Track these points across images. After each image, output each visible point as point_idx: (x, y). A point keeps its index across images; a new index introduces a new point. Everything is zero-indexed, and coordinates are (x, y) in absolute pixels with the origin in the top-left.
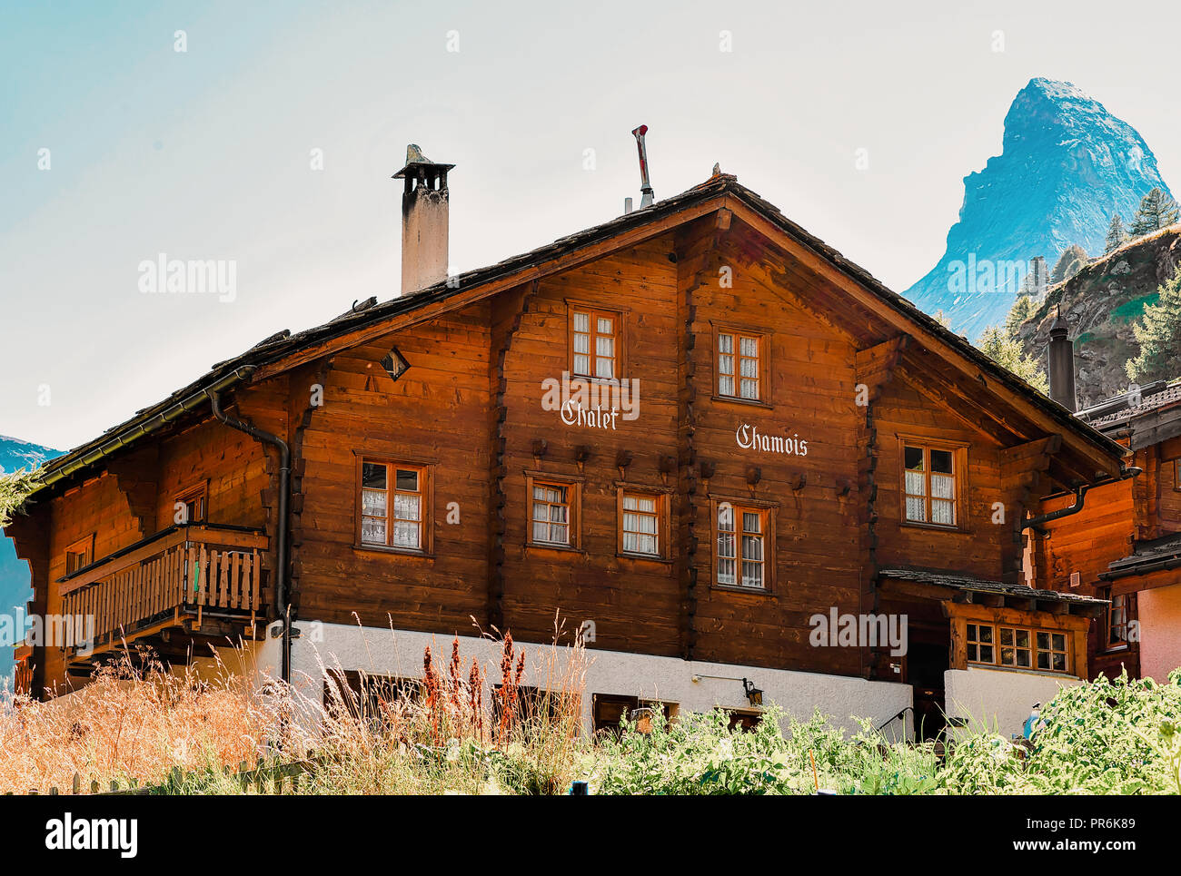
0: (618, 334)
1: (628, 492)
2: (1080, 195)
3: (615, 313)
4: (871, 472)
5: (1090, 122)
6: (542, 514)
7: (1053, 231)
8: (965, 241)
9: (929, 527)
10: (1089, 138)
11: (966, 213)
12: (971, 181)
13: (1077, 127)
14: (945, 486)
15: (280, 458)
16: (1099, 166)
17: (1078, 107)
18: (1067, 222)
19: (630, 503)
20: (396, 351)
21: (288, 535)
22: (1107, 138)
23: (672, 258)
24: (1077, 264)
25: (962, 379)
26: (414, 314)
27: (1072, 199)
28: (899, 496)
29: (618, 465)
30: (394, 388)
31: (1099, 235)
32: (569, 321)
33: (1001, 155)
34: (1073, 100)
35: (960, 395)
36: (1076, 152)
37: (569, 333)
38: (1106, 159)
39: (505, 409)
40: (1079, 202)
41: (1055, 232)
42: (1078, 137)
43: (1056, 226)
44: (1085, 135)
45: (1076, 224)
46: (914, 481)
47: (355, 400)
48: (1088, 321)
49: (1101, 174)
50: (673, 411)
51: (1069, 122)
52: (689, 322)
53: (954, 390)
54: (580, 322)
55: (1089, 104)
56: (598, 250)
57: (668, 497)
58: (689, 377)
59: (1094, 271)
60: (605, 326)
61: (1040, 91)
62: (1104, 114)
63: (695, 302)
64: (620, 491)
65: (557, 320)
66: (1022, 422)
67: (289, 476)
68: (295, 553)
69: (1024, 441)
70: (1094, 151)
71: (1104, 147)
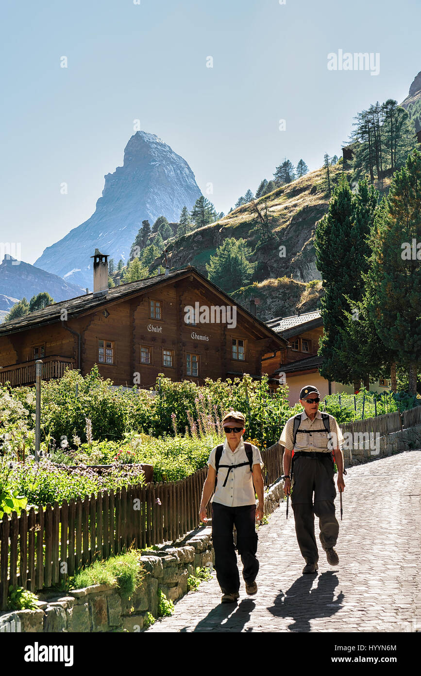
0: (161, 307)
1: (165, 350)
2: (159, 189)
3: (161, 301)
4: (225, 346)
5: (164, 155)
6: (143, 355)
7: (147, 205)
8: (105, 206)
9: (238, 360)
10: (164, 162)
11: (105, 192)
12: (108, 178)
13: (159, 156)
14: (242, 350)
15: (78, 338)
16: (168, 176)
17: (159, 147)
18: (153, 202)
19: (165, 353)
20: (106, 310)
21: (81, 359)
22: (172, 163)
23: (175, 287)
24: (164, 225)
25: (248, 322)
26: (116, 302)
27: (156, 191)
28: (231, 352)
29: (162, 342)
30: (106, 320)
31: (168, 209)
32: (149, 303)
33: (122, 166)
34: (157, 143)
35: (247, 326)
36: (158, 168)
37: (149, 306)
38: (171, 173)
39: (135, 327)
40: (159, 192)
41: (148, 205)
42: (159, 161)
43: (149, 203)
44: (162, 160)
45: (158, 203)
46: (235, 348)
47: (96, 323)
48: (185, 260)
49: (169, 180)
50: (176, 328)
51: (155, 154)
52: (180, 305)
53: (246, 325)
54: (152, 303)
55: (164, 146)
56: (161, 286)
57: (175, 351)
58: (180, 319)
59: (187, 238)
60: (158, 304)
61: (141, 137)
62: (171, 152)
63: (181, 299)
64: (163, 349)
65: (146, 303)
66: (263, 334)
67: (81, 343)
68: (83, 364)
69: (262, 339)
70: (167, 169)
71: (170, 167)
